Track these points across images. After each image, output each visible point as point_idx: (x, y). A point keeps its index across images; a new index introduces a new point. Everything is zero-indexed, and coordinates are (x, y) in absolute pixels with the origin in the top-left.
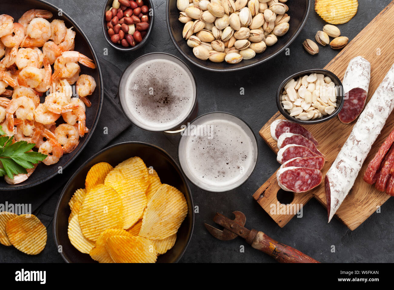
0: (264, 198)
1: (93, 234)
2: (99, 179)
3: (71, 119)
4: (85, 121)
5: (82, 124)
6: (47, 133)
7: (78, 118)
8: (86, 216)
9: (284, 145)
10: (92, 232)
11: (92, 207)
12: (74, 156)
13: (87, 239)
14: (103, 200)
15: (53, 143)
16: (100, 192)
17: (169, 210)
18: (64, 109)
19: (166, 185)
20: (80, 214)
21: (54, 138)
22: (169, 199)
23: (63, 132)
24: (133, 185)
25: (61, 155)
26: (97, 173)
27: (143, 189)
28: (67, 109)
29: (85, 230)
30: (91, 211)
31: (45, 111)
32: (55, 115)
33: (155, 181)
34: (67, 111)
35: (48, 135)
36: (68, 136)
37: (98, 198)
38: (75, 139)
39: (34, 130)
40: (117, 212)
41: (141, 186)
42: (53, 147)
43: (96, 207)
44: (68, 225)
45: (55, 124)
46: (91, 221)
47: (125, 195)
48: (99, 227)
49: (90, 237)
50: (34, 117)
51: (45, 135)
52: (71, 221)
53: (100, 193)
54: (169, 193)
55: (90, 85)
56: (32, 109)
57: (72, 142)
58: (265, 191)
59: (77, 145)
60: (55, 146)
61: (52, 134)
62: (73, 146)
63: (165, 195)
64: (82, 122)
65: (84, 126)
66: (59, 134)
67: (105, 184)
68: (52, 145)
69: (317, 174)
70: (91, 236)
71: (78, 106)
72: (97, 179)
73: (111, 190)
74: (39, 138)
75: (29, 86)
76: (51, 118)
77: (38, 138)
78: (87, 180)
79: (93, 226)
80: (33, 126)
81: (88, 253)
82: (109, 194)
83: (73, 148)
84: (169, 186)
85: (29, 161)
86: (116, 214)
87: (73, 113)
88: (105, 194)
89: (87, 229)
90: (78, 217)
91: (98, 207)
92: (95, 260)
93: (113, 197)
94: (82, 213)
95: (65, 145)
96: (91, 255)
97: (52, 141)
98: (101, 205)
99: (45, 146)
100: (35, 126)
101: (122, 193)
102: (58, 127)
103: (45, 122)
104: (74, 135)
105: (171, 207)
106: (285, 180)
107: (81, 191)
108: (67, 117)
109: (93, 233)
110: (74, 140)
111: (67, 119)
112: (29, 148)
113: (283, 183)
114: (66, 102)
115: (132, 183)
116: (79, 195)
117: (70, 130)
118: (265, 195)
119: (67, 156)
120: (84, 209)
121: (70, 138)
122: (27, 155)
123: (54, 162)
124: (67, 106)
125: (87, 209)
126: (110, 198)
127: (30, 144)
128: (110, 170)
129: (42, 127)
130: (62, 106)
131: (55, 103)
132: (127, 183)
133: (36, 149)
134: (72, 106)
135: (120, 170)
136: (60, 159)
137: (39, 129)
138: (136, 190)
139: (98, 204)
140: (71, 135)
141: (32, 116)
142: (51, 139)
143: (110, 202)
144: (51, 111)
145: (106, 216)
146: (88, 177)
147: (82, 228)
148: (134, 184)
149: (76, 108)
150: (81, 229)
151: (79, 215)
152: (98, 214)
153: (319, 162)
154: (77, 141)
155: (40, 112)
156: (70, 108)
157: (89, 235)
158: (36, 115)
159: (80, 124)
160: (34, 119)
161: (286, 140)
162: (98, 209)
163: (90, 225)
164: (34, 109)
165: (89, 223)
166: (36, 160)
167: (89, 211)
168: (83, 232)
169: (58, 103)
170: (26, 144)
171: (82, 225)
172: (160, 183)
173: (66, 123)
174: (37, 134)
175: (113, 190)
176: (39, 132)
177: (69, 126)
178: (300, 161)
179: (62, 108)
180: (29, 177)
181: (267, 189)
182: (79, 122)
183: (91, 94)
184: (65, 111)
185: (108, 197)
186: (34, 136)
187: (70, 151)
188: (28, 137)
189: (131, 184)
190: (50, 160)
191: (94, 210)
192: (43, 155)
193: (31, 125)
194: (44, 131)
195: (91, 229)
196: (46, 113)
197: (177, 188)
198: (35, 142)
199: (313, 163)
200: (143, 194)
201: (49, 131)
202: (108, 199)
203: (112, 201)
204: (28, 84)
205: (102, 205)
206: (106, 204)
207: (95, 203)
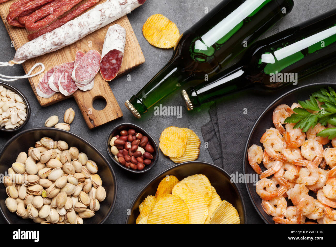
8: (155, 220)
11: (161, 213)
14: (171, 208)
16: (169, 201)
19: (225, 201)
22: (226, 213)
24: (198, 198)
27: (206, 203)
30: (160, 217)
33: (215, 197)
37: (167, 205)
40: (183, 218)
41: (204, 200)
43: (165, 213)
47: (190, 206)
53: (168, 202)
54: (227, 209)
58: (89, 118)
63: (223, 210)
67: (172, 194)
72: (165, 189)
73: (180, 200)
78: (158, 189)
82: (177, 203)
84: (227, 202)
86: (183, 220)
88: (173, 203)
91: (166, 213)
93: (180, 206)
98: (169, 212)
101: (188, 203)
107: (151, 197)
115: (197, 196)
116: (150, 201)
120: (154, 214)
125: (156, 214)
126: (178, 206)
128: (175, 183)
132: (192, 196)
135: (186, 184)
138: (200, 202)
139: (167, 211)
143: (177, 210)
145: (174, 221)
146: (159, 186)
148: (199, 197)
151: (149, 219)
152: (166, 219)
162: (166, 215)
167: (157, 216)
172: (220, 199)
175: (181, 200)
185: (176, 206)
189: (196, 197)
191: (163, 216)
197: (232, 205)
200: (206, 207)
202: (176, 207)
203: (180, 209)
205: (170, 211)
206: (174, 212)
207: (164, 209)
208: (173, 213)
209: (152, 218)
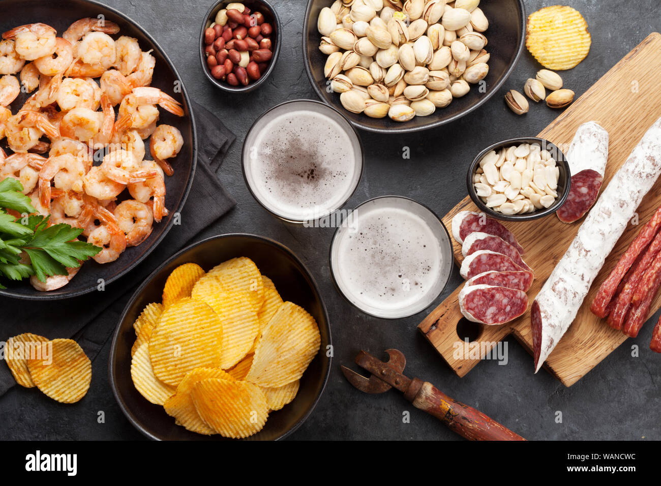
0: (437, 330)
1: (171, 374)
2: (182, 288)
3: (142, 194)
4: (164, 198)
5: (158, 202)
6: (102, 213)
7: (153, 192)
8: (161, 346)
9: (472, 251)
10: (169, 371)
11: (172, 332)
12: (147, 251)
13: (162, 383)
14: (190, 323)
15: (113, 229)
16: (187, 309)
17: (293, 343)
18: (134, 177)
19: (289, 304)
20: (152, 342)
21: (114, 222)
22: (293, 326)
23: (128, 212)
24: (238, 301)
25: (122, 248)
26: (181, 280)
27: (255, 308)
28: (138, 177)
29: (159, 368)
30: (170, 339)
31: (101, 178)
32: (117, 185)
33: (273, 297)
34: (138, 180)
35: (105, 216)
36: (134, 220)
37: (183, 318)
38: (147, 224)
39: (82, 207)
40: (212, 342)
41: (250, 304)
42: (112, 235)
43: (179, 332)
44: (131, 359)
45: (116, 199)
46: (169, 354)
47: (224, 316)
48: (182, 364)
49: (167, 379)
50: (84, 186)
51: (99, 216)
52: (136, 353)
53: (186, 312)
54: (294, 316)
55: (175, 142)
56: (80, 175)
57: (141, 228)
58: (438, 320)
59: (149, 234)
60: (116, 234)
61: (111, 214)
62: (143, 235)
63: (287, 319)
64: (159, 199)
65: (162, 206)
66: (121, 215)
67: (193, 297)
68: (111, 232)
69: (520, 298)
70: (167, 377)
71: (155, 174)
72: (180, 289)
73: (206, 307)
74: (90, 220)
75: (77, 138)
76: (112, 191)
77: (88, 219)
78: (165, 290)
79: (172, 362)
80: (82, 201)
81: (162, 404)
82: (201, 314)
83: (143, 239)
84: (293, 304)
85: (73, 255)
86: (211, 344)
87: (145, 184)
88: (195, 314)
89: (162, 366)
90: (149, 347)
91: (182, 333)
92: (170, 415)
93: (207, 319)
94: (155, 341)
95: (130, 233)
96: (165, 407)
97: (112, 227)
98: (187, 330)
99: (98, 234)
100: (85, 201)
101: (221, 313)
102: (120, 205)
103: (102, 196)
104: (146, 218)
105: (295, 339)
106: (472, 305)
107: (154, 306)
108: (137, 190)
109: (171, 372)
110: (144, 226)
111: (135, 193)
112: (73, 236)
113: (468, 309)
114: (136, 166)
115: (237, 298)
116: (151, 313)
117: (140, 210)
118: (439, 326)
119: (132, 251)
120: (160, 335)
121: (139, 223)
122: (70, 246)
123: (111, 260)
124: (138, 173)
125: (164, 335)
126: (202, 320)
127: (75, 229)
128: (200, 276)
129: (95, 203)
130: (131, 172)
131: (119, 166)
132: (229, 298)
133: (83, 238)
134: (145, 174)
135: (216, 277)
136: (121, 255)
137: (90, 206)
138: (242, 308)
139: (183, 329)
140: (141, 219)
141: (81, 185)
142: (110, 223)
143: (203, 326)
144: (113, 178)
145: (195, 347)
146: (167, 285)
147: (153, 364)
148: (240, 299)
149: (151, 176)
150: (153, 366)
151: (151, 344)
152: (182, 344)
153: (525, 279)
154: (150, 228)
155: (94, 180)
156: (142, 177)
157: (165, 376)
158: (87, 184)
159: (157, 202)
160: (84, 189)
161: (476, 244)
162: (182, 335)
163: (167, 361)
164: (84, 174)
165: (166, 357)
166: (82, 254)
167: (167, 338)
168: (156, 371)
169: (124, 168)
170: (68, 228)
171: (153, 360)
172: (280, 299)
173: (132, 199)
174: (86, 215)
175: (208, 308)
176: (89, 210)
177: (139, 203)
178: (497, 276)
179: (130, 176)
180: (70, 281)
181: (441, 316)
182: (155, 199)
183: (175, 156)
184: (135, 180)
185: (199, 318)
186: (81, 216)
187: (138, 243)
188: (72, 218)
189: (235, 299)
190: (105, 256)
191: (175, 337)
192: (95, 248)
193: (79, 199)
194: (97, 211)
195: (168, 367)
196: (102, 181)
197: (305, 310)
198: (83, 226)
199: (516, 281)
200: (254, 316)
201: (107, 211)
202: (199, 321)
203: (206, 325)
204: (76, 135)
205: (189, 329)
206: (196, 330)
207: (178, 326)
208: (193, 333)
209: (157, 343)
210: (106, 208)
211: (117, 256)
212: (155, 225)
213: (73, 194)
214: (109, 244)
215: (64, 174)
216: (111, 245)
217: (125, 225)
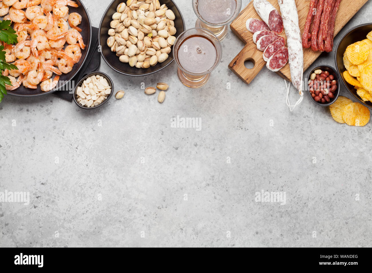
3: (72, 41)
6: (60, 53)
7: (77, 39)
15: (67, 58)
23: (70, 50)
25: (73, 65)
36: (73, 53)
38: (79, 52)
39: (52, 54)
42: (67, 61)
45: (64, 46)
51: (59, 55)
55: (78, 18)
59: (81, 56)
62: (79, 57)
64: (81, 41)
65: (83, 43)
66: (68, 52)
77: (56, 58)
83: (79, 59)
87: (73, 37)
95: (74, 58)
99: (62, 62)
102: (66, 48)
103: (58, 46)
104: (78, 50)
108: (70, 40)
110: (78, 54)
111: (70, 42)
117: (75, 48)
121: (76, 53)
137: (55, 52)
140: (76, 51)
141: (48, 45)
142: (65, 56)
154: (80, 54)
160: (50, 47)
173: (69, 45)
174: (54, 56)
176: (55, 54)
177: (72, 45)
182: (79, 41)
183: (80, 23)
186: (52, 57)
210: (61, 51)
211: (72, 68)
212: (83, 51)
213: (46, 50)
214: (67, 65)
215: (40, 44)
216: (68, 65)
217: (71, 55)
